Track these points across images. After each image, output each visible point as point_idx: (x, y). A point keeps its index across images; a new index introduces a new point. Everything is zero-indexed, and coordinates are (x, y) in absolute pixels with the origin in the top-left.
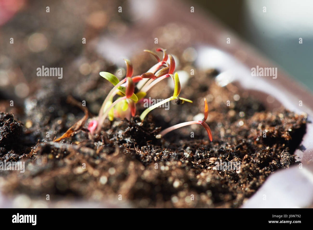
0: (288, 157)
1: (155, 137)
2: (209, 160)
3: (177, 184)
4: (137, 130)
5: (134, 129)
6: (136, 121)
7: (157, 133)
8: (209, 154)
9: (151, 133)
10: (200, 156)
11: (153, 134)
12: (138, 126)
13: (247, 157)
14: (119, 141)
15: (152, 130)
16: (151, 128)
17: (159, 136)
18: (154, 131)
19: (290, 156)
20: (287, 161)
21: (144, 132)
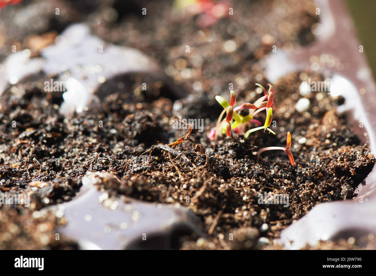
0: (347, 189)
1: (252, 153)
2: (284, 180)
3: (245, 198)
4: (238, 146)
5: (237, 145)
6: (240, 139)
7: (254, 151)
8: (288, 175)
9: (250, 149)
10: (281, 175)
11: (251, 150)
12: (240, 142)
13: (312, 184)
14: (225, 151)
15: (251, 147)
16: (252, 146)
17: (255, 153)
18: (252, 149)
19: (349, 189)
20: (345, 192)
21: (243, 147)
